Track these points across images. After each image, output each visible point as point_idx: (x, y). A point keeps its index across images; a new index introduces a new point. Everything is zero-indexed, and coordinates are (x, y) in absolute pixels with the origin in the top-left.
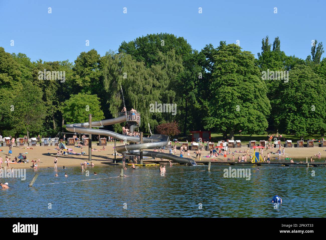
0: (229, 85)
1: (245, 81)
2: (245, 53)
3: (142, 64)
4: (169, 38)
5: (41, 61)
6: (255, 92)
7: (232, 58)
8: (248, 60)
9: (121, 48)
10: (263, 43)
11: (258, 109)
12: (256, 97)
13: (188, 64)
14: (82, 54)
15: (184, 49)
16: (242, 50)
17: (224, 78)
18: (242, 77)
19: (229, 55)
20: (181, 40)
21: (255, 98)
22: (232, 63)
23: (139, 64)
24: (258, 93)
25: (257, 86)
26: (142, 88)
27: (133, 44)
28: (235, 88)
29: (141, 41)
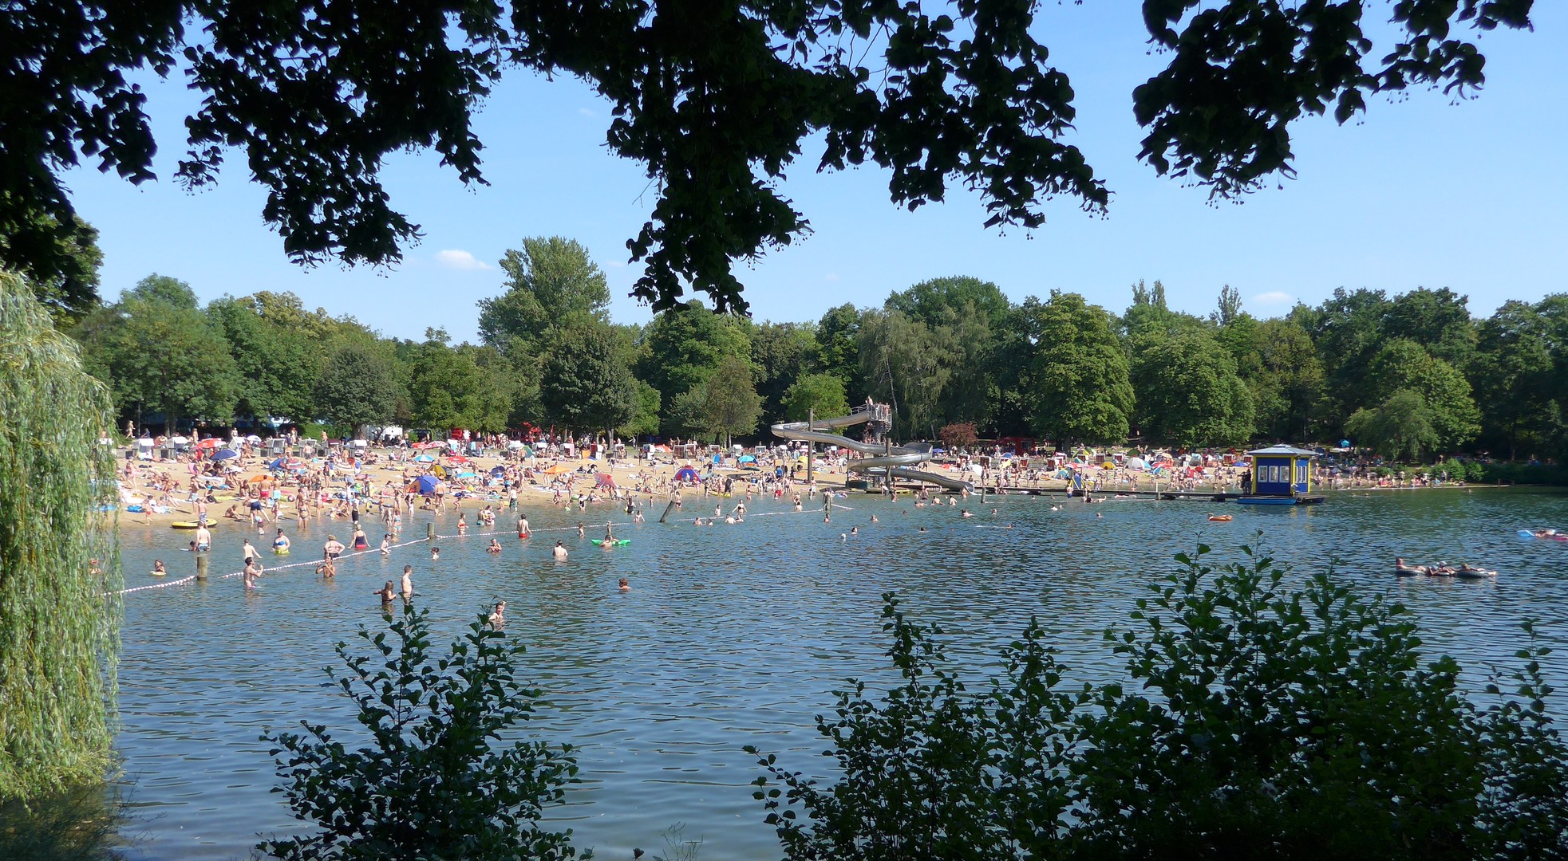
0: (1063, 361)
1: (1090, 355)
2: (1095, 308)
3: (922, 325)
4: (970, 285)
5: (769, 322)
6: (1107, 373)
7: (1067, 316)
8: (1096, 320)
9: (888, 302)
10: (1135, 290)
11: (1112, 402)
12: (1110, 382)
13: (996, 326)
14: (832, 310)
15: (993, 303)
16: (1087, 304)
17: (1054, 351)
18: (1084, 348)
19: (1065, 311)
20: (989, 288)
21: (1107, 383)
22: (1069, 325)
23: (915, 325)
24: (1112, 376)
25: (1111, 363)
26: (919, 364)
27: (908, 294)
28: (1073, 366)
29: (921, 289)
